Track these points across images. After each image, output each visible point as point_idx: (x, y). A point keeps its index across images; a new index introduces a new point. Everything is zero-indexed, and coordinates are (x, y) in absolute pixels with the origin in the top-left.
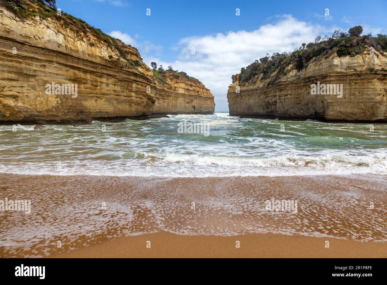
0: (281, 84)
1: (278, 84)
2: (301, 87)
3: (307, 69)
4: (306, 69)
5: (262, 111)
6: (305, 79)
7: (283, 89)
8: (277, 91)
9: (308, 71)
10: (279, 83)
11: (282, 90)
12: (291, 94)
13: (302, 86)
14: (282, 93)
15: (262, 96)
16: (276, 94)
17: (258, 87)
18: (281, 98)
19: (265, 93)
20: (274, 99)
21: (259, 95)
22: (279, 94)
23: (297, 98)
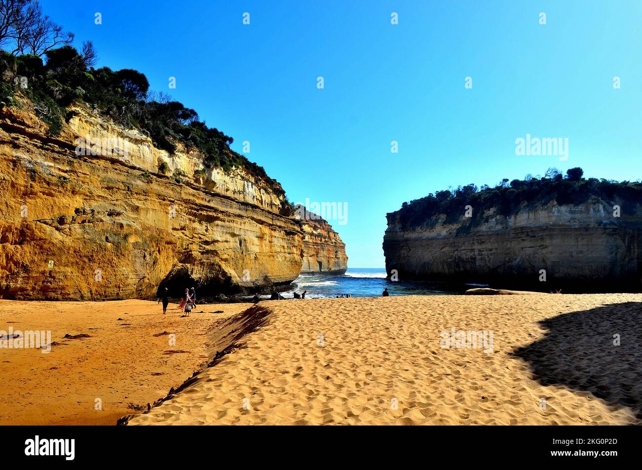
0: (482, 234)
1: (477, 235)
2: (511, 240)
3: (517, 217)
4: (515, 217)
5: (447, 271)
6: (515, 229)
7: (485, 242)
8: (475, 243)
9: (520, 219)
10: (477, 232)
11: (483, 242)
12: (496, 249)
13: (512, 238)
14: (483, 246)
15: (447, 248)
16: (473, 248)
17: (439, 235)
18: (483, 253)
19: (452, 245)
20: (470, 254)
21: (441, 247)
22: (480, 247)
23: (507, 254)
